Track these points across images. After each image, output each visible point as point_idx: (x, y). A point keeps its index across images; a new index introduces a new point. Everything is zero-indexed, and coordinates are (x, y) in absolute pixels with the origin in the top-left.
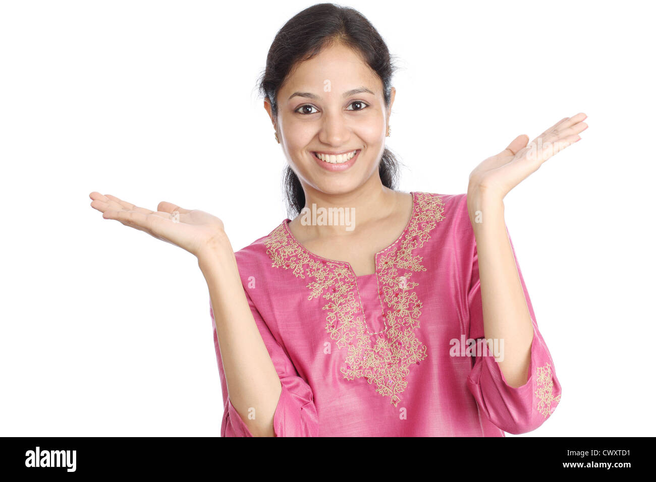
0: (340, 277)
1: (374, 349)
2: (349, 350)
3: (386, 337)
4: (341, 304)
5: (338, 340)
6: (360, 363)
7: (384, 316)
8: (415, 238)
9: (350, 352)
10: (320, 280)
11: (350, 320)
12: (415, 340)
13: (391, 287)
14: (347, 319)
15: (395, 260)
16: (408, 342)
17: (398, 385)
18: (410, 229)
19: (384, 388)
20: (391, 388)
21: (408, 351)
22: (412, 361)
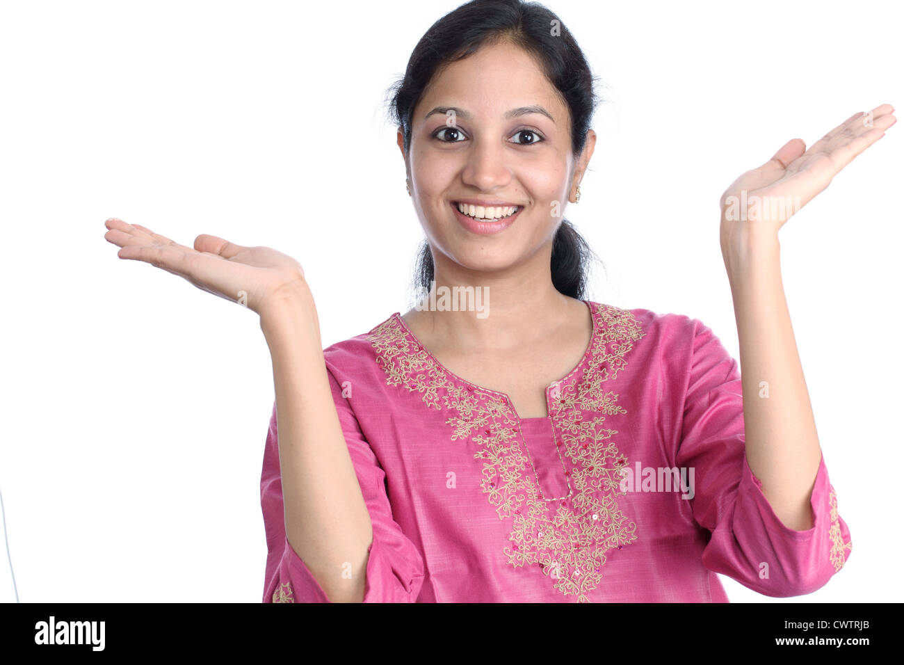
0: (496, 415)
1: (554, 522)
2: (515, 521)
3: (571, 506)
4: (501, 454)
5: (499, 506)
6: (533, 542)
7: (568, 474)
8: (603, 366)
9: (517, 524)
10: (465, 415)
11: (516, 478)
12: (619, 513)
13: (576, 436)
14: (511, 477)
15: (575, 398)
16: (607, 516)
17: (588, 579)
18: (594, 353)
19: (567, 582)
20: (578, 583)
21: (606, 529)
22: (611, 543)
